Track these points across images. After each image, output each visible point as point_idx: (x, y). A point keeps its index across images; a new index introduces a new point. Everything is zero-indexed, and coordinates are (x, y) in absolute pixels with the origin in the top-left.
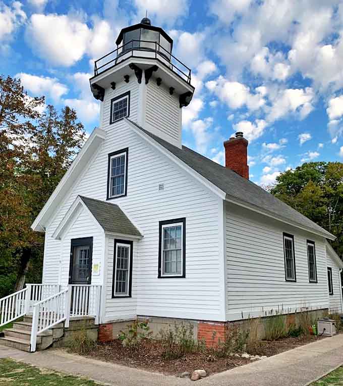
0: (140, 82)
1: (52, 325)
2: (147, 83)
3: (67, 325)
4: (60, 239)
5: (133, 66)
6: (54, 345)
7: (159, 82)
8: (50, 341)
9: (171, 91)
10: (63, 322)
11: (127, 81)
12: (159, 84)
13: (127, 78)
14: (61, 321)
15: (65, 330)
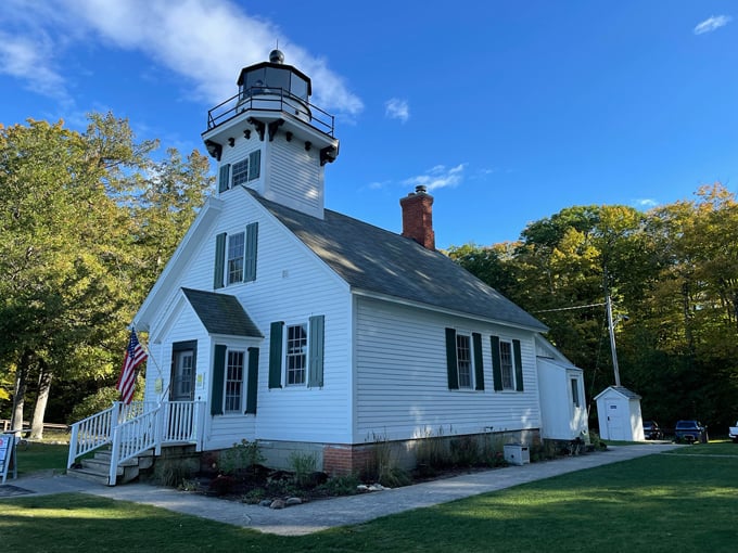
0: (262, 139)
1: (137, 453)
2: (271, 140)
3: (158, 452)
4: (160, 343)
5: (252, 120)
6: (141, 477)
7: (289, 136)
8: (135, 473)
9: (308, 146)
10: (154, 449)
11: (248, 137)
12: (289, 139)
13: (248, 134)
14: (150, 447)
15: (155, 458)
